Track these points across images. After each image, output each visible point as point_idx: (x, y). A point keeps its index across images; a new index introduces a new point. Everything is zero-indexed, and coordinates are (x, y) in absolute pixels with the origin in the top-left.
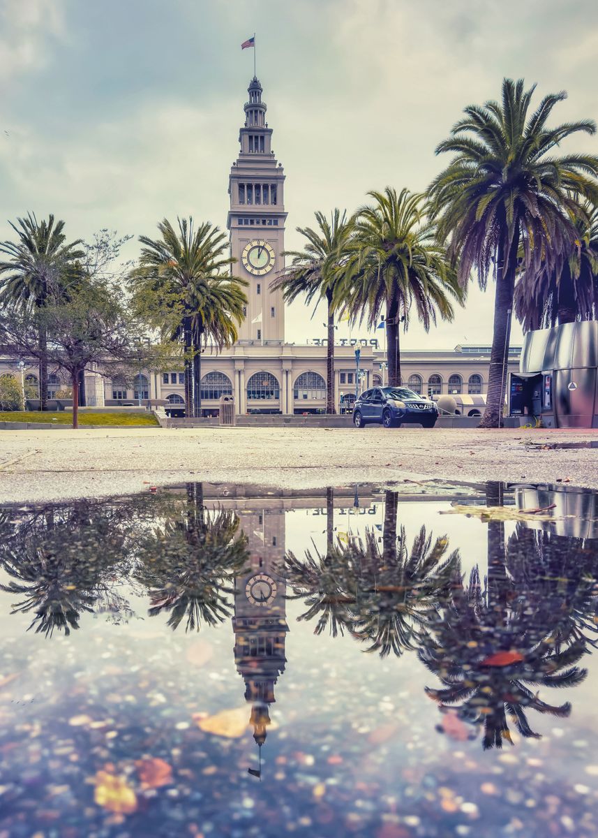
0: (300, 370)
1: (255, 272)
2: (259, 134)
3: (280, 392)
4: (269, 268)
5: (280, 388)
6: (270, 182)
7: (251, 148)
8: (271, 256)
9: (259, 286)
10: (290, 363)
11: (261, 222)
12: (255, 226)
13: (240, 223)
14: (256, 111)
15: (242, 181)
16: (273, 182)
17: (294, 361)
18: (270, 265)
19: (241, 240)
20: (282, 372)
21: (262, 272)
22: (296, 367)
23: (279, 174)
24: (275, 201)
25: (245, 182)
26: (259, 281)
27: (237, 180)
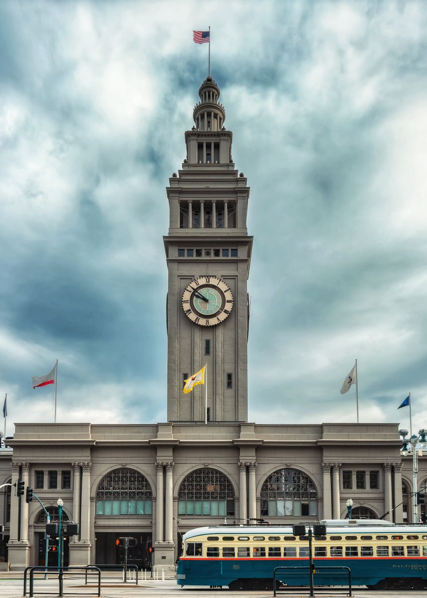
0: (270, 465)
1: (202, 322)
2: (213, 140)
3: (236, 504)
4: (223, 316)
5: (236, 495)
6: (226, 198)
7: (200, 157)
8: (227, 299)
9: (208, 342)
10: (252, 453)
11: (212, 253)
12: (204, 257)
13: (181, 252)
14: (209, 115)
15: (185, 198)
16: (231, 197)
17: (260, 448)
18: (226, 312)
19: (182, 277)
20: (239, 468)
21: (213, 322)
22: (265, 460)
23: (240, 185)
24: (233, 224)
25: (190, 198)
26: (208, 336)
27: (177, 195)
